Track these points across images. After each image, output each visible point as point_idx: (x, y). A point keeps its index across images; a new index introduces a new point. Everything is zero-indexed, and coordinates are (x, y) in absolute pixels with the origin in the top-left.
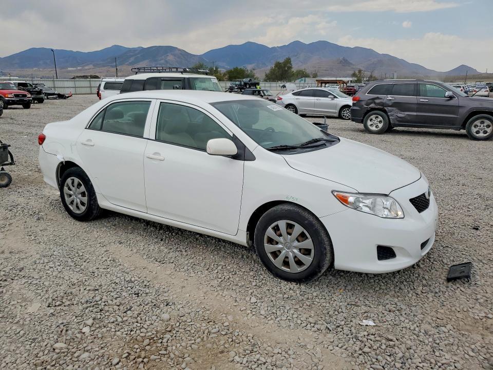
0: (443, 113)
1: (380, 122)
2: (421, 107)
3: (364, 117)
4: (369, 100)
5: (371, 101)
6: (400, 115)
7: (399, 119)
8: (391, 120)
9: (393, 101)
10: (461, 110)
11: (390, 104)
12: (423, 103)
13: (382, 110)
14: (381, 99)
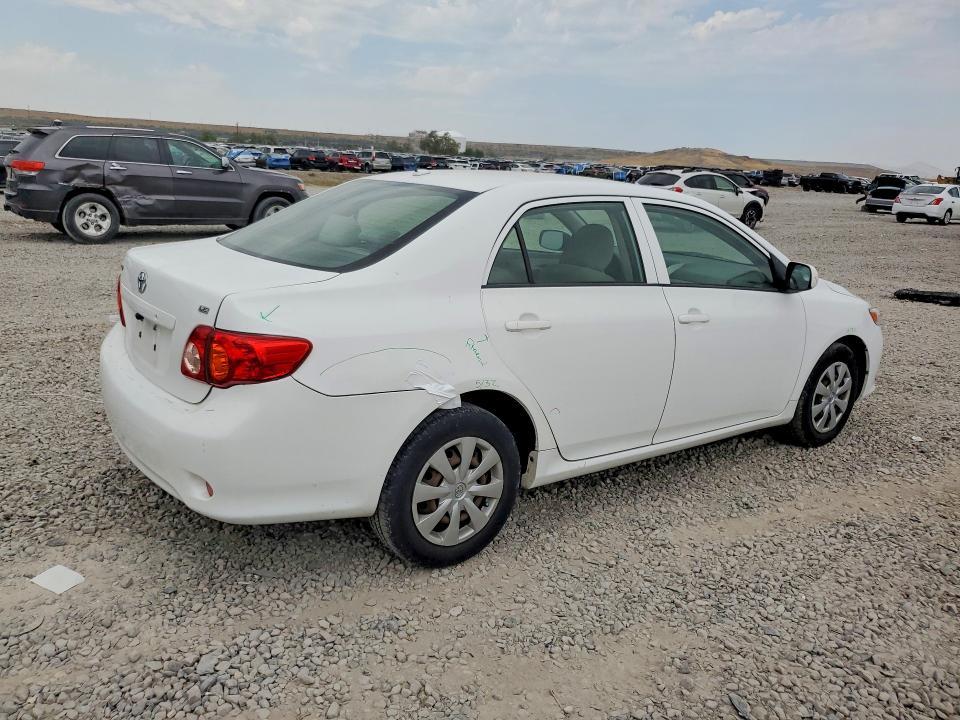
0: (218, 196)
1: (103, 217)
2: (180, 185)
3: (62, 210)
4: (68, 169)
5: (73, 172)
6: (142, 202)
7: (141, 209)
8: (125, 212)
9: (126, 173)
10: (245, 190)
11: (120, 180)
12: (183, 177)
13: (103, 192)
14: (96, 167)
